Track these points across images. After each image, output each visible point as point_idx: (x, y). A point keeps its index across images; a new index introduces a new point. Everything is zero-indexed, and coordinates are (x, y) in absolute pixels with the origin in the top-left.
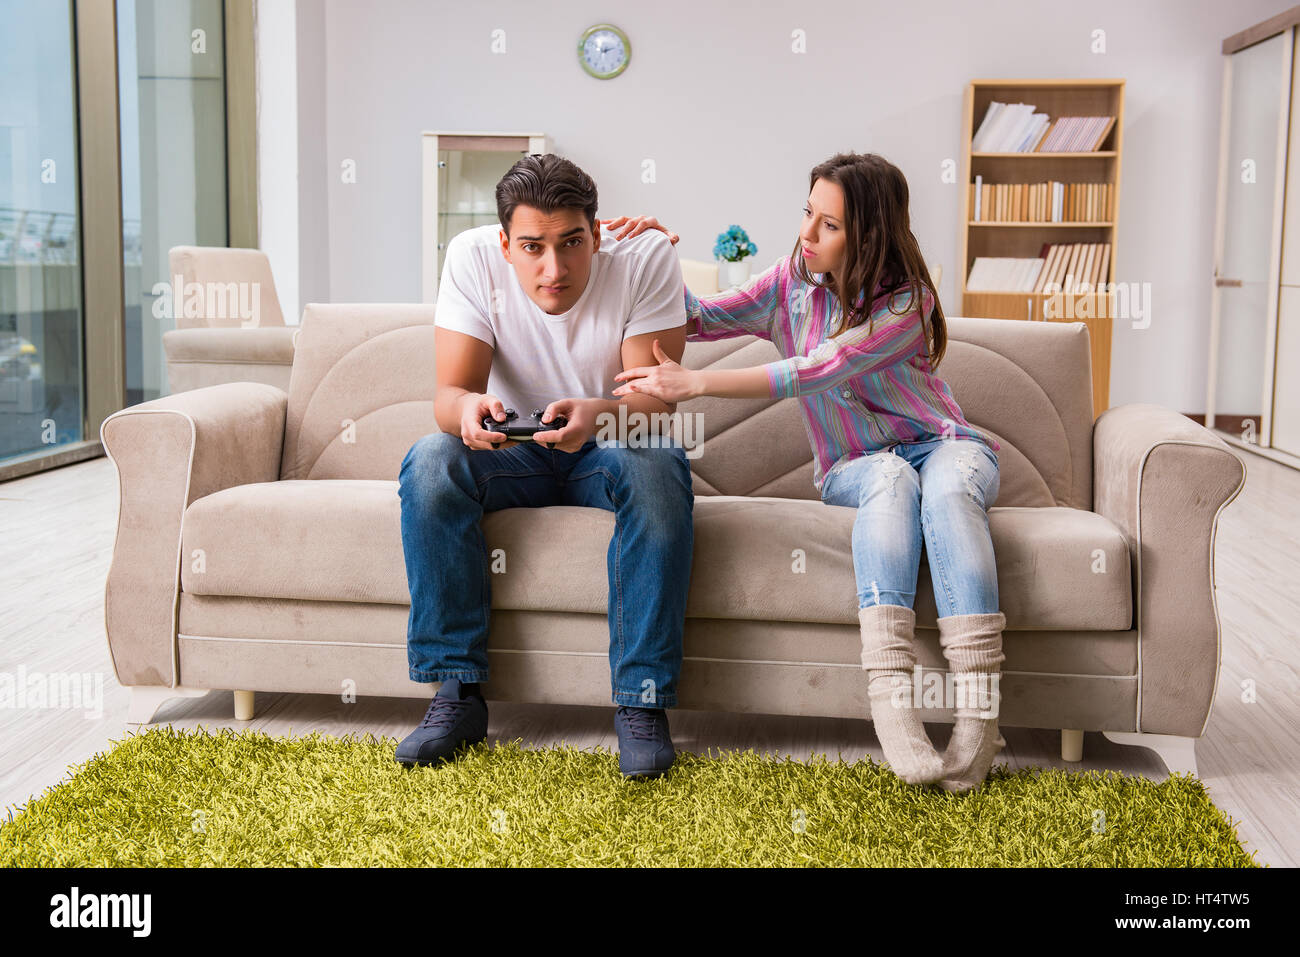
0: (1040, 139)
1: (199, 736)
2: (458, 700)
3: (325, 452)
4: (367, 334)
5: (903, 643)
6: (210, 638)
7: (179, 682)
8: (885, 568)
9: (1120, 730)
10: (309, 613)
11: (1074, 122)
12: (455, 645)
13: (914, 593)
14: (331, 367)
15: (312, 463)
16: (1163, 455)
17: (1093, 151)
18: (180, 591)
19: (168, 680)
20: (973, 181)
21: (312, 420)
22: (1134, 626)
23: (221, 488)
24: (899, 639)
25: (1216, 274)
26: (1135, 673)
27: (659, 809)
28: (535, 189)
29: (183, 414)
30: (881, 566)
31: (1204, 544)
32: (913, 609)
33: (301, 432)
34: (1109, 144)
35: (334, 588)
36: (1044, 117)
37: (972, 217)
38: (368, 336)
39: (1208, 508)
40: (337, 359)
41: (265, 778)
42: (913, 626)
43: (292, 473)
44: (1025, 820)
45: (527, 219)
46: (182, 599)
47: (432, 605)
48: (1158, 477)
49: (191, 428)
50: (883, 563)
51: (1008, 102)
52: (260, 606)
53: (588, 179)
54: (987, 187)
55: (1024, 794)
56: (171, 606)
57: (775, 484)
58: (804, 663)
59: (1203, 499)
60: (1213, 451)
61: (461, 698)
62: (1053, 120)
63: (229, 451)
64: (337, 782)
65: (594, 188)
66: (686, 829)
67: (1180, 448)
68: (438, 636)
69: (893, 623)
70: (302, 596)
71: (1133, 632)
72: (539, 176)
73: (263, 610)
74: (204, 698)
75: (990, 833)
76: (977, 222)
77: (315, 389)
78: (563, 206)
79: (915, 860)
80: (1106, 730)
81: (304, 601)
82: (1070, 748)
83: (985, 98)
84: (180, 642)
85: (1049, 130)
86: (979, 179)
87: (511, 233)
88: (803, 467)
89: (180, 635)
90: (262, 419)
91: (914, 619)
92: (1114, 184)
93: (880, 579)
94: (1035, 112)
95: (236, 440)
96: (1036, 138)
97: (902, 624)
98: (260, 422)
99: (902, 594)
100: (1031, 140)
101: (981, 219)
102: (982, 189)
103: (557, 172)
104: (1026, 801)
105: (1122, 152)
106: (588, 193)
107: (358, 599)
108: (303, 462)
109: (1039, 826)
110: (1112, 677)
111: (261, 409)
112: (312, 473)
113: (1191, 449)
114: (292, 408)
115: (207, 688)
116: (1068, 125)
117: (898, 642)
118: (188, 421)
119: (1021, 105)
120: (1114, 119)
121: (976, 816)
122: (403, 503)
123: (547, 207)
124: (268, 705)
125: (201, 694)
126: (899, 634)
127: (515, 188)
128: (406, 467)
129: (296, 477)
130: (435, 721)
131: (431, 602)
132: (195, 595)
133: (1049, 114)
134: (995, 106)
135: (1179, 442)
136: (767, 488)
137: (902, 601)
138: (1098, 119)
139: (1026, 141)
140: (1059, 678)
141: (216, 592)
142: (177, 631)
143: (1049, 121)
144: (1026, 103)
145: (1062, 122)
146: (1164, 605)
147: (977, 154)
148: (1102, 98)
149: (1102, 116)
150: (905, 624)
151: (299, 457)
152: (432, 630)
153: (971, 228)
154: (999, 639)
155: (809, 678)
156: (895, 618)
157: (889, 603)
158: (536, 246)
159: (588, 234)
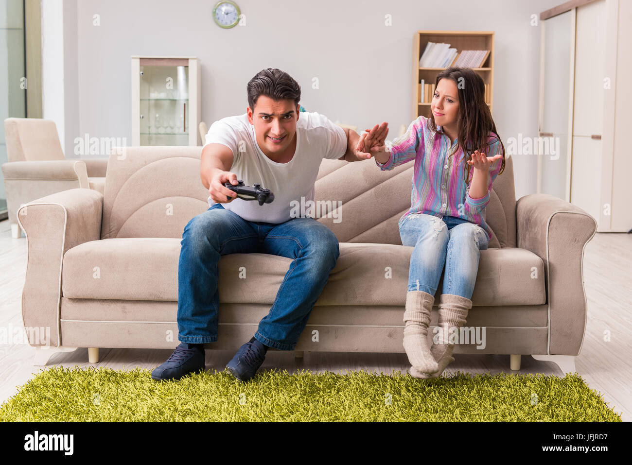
0: (453, 60)
1: (77, 371)
2: (187, 349)
3: (125, 224)
4: (145, 162)
5: (426, 311)
6: (77, 321)
7: (61, 344)
8: (424, 274)
9: (540, 354)
10: (129, 306)
11: (470, 52)
12: (200, 322)
13: (436, 289)
14: (127, 180)
15: (118, 230)
16: (558, 218)
17: (479, 67)
18: (62, 296)
19: (55, 343)
20: (420, 82)
21: (118, 208)
22: (547, 303)
23: (78, 244)
24: (425, 309)
25: (540, 130)
26: (547, 325)
27: (326, 399)
28: (271, 88)
29: (61, 205)
30: (423, 273)
31: (579, 261)
32: (434, 297)
33: (112, 215)
34: (487, 64)
35: (144, 294)
36: (455, 50)
37: (420, 101)
38: (146, 163)
39: (580, 243)
40: (130, 175)
41: (119, 391)
42: (432, 305)
43: (108, 235)
44: (504, 398)
45: (265, 104)
46: (62, 300)
47: (190, 302)
48: (556, 229)
49: (64, 211)
50: (424, 272)
51: (436, 42)
52: (104, 304)
53: (296, 84)
54: (427, 85)
55: (500, 386)
56: (57, 304)
57: (361, 236)
58: (385, 326)
59: (577, 239)
60: (581, 216)
61: (189, 348)
62: (459, 52)
63: (81, 224)
64: (157, 392)
65: (299, 89)
66: (341, 408)
67: (566, 214)
68: (189, 317)
69: (423, 301)
70: (127, 298)
71: (546, 306)
72: (273, 81)
73: (106, 306)
74: (74, 351)
75: (490, 405)
76: (422, 103)
77: (119, 191)
78: (285, 98)
79: (457, 419)
80: (534, 354)
81: (127, 300)
82: (515, 364)
83: (425, 40)
84: (61, 323)
85: (457, 56)
86: (423, 81)
87: (256, 110)
88: (374, 228)
89: (61, 320)
90: (93, 207)
91: (433, 302)
92: (490, 84)
93: (421, 279)
94: (450, 47)
95: (83, 218)
96: (451, 61)
97: (428, 302)
98: (92, 209)
99: (430, 288)
100: (449, 61)
101: (424, 102)
102: (425, 87)
103: (282, 80)
104: (502, 389)
105: (494, 68)
106: (297, 91)
107: (156, 299)
108: (113, 229)
109: (512, 401)
110: (536, 328)
111: (92, 202)
112: (118, 235)
113: (571, 215)
114: (106, 202)
115: (75, 347)
116: (466, 54)
117: (424, 310)
118: (63, 209)
119: (443, 44)
120: (489, 52)
121: (481, 397)
122: (182, 250)
123: (276, 98)
124: (106, 355)
125: (73, 350)
126: (425, 307)
127: (258, 85)
128: (187, 231)
129: (110, 237)
130: (174, 359)
131: (189, 300)
132: (69, 299)
133: (457, 49)
134: (430, 44)
135: (565, 211)
136: (356, 239)
137: (430, 291)
138: (481, 52)
139: (446, 62)
140: (510, 329)
141: (81, 297)
142: (60, 317)
143: (457, 52)
144: (446, 43)
145: (464, 52)
146: (560, 292)
147: (422, 68)
148: (483, 41)
149: (484, 50)
150: (429, 303)
151: (112, 227)
152: (189, 313)
153: (419, 106)
154: (467, 311)
155: (388, 333)
156: (425, 298)
157: (423, 291)
158: (269, 118)
159: (295, 113)
